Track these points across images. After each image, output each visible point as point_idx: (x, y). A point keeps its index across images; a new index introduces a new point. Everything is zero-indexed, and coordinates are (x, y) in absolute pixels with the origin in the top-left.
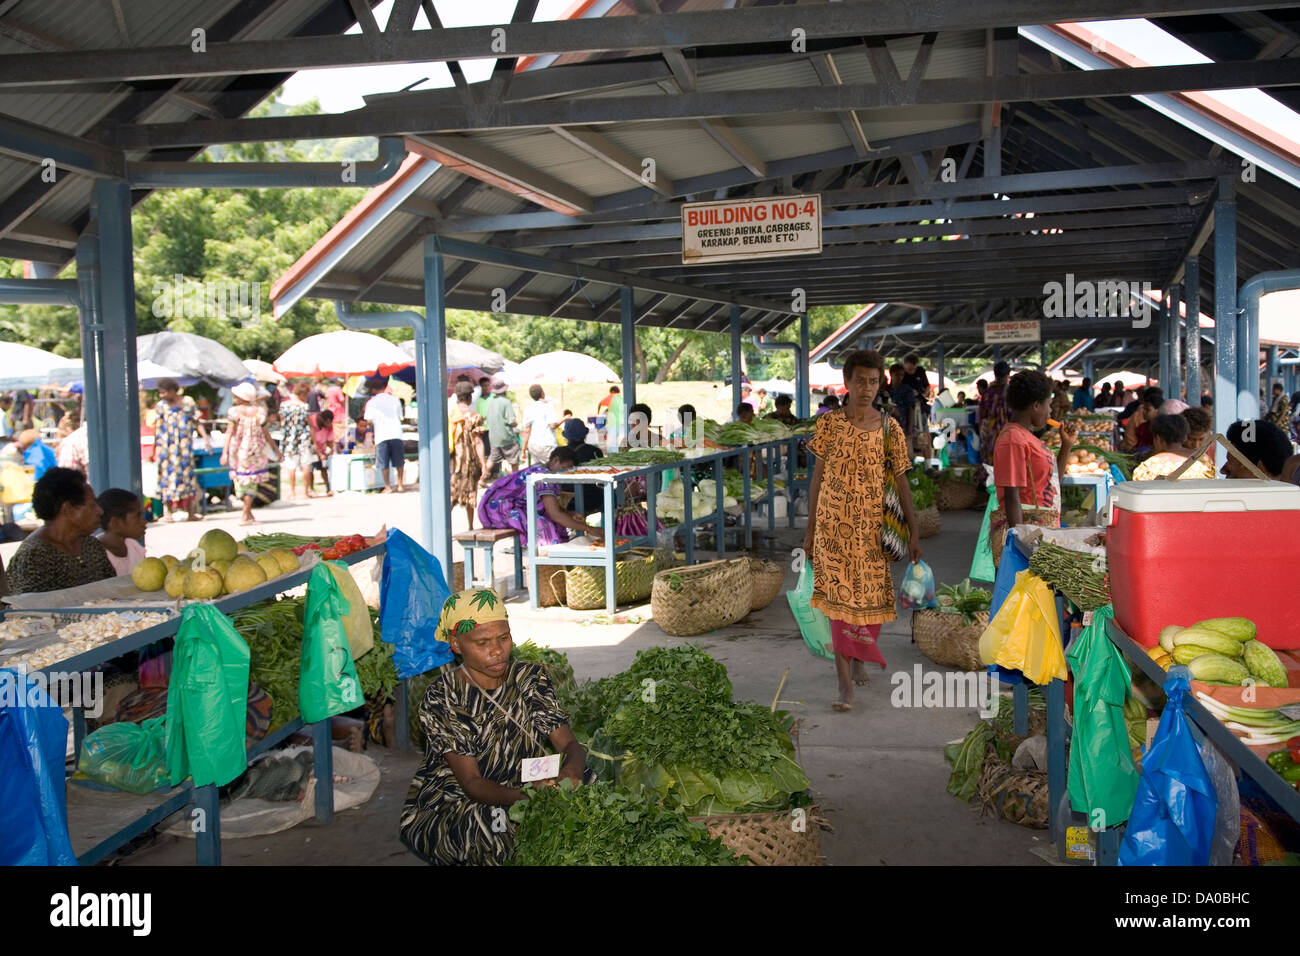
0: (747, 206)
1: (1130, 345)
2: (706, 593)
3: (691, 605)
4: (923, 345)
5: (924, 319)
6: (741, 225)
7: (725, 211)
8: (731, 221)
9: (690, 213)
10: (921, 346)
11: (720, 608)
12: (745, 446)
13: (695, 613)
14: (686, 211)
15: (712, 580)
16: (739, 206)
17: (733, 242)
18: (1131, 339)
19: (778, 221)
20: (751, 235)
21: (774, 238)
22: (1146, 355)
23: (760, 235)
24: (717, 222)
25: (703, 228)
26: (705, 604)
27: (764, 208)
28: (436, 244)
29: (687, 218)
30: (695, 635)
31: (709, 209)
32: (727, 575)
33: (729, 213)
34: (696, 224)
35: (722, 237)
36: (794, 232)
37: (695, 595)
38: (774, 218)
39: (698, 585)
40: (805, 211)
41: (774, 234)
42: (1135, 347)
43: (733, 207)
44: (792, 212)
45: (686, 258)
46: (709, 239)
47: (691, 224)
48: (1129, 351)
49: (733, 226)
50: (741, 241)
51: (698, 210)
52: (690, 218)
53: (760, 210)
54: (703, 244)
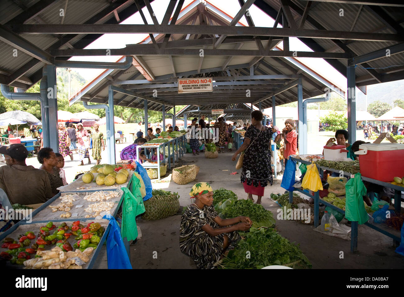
0: (194, 80)
2: (188, 174)
3: (185, 177)
6: (193, 84)
7: (189, 81)
8: (190, 83)
9: (180, 81)
11: (191, 177)
12: (176, 138)
13: (186, 179)
14: (179, 81)
15: (189, 171)
16: (193, 80)
17: (191, 88)
19: (202, 84)
20: (196, 87)
21: (201, 88)
23: (198, 87)
24: (187, 84)
25: (183, 85)
26: (188, 176)
27: (199, 80)
28: (112, 87)
29: (179, 82)
30: (186, 184)
31: (185, 80)
32: (192, 169)
33: (190, 81)
34: (182, 84)
35: (188, 87)
36: (206, 86)
37: (186, 175)
38: (201, 83)
39: (186, 172)
40: (209, 81)
41: (201, 87)
43: (191, 80)
44: (205, 82)
45: (179, 92)
46: (185, 87)
47: (180, 84)
49: (191, 84)
50: (193, 88)
51: (182, 80)
52: (180, 82)
53: (198, 81)
54: (183, 89)
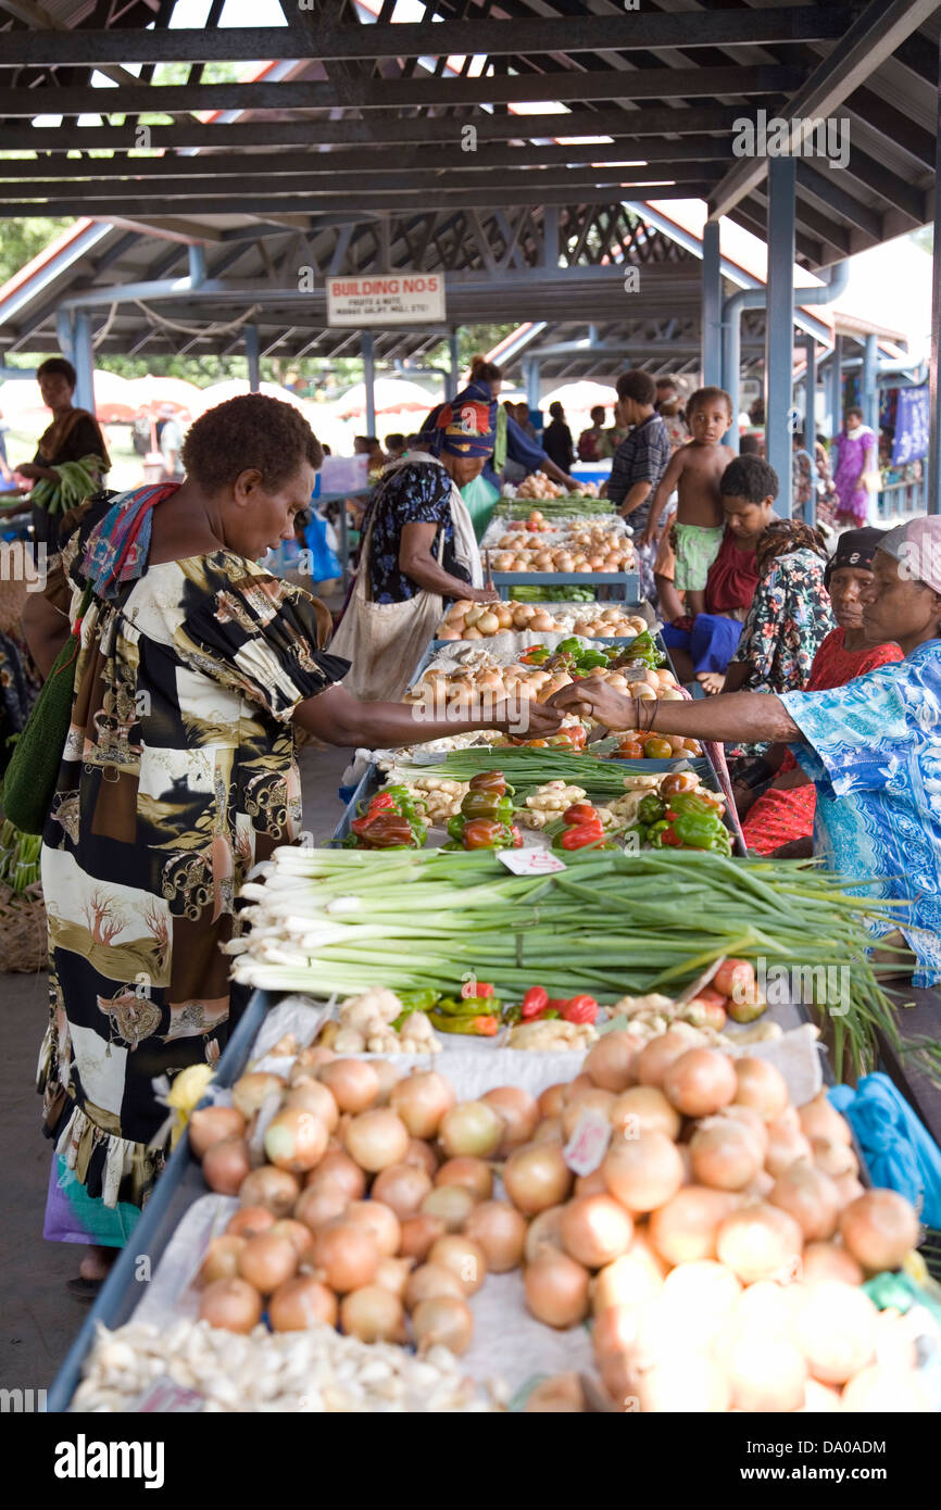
1: (601, 335)
4: (216, 328)
5: (194, 267)
10: (211, 331)
18: (603, 324)
22: (626, 355)
42: (609, 339)
48: (601, 346)
